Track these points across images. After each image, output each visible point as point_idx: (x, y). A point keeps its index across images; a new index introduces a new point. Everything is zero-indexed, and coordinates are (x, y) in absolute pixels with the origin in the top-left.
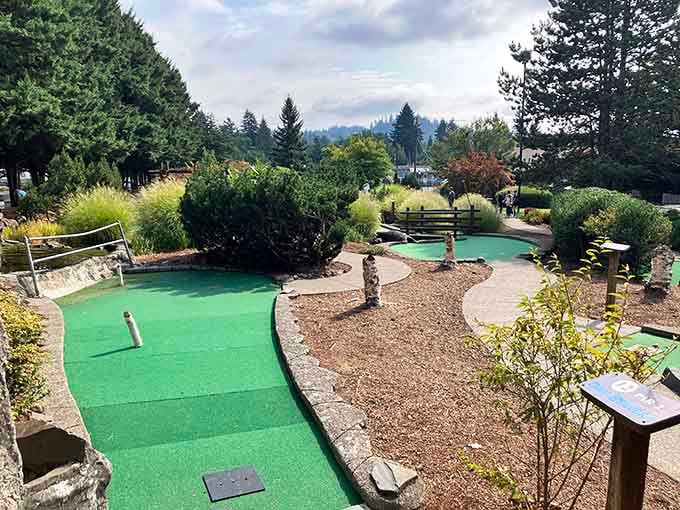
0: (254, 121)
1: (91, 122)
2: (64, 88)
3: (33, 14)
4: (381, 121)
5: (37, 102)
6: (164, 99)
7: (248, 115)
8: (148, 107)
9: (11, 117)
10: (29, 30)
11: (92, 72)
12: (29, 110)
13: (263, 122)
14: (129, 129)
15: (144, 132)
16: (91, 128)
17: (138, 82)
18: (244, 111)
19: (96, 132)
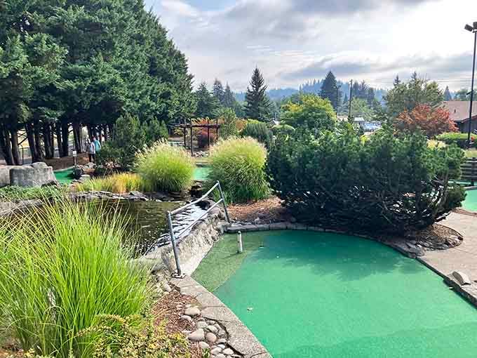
0: (221, 87)
1: (137, 89)
2: (122, 63)
3: (100, 6)
4: (307, 85)
5: (105, 74)
6: (176, 71)
7: (217, 83)
8: (166, 77)
9: (88, 87)
10: (100, 18)
11: (136, 51)
12: (101, 81)
13: (228, 87)
14: (156, 94)
15: (166, 95)
16: (138, 93)
17: (161, 59)
18: (215, 80)
19: (141, 96)
